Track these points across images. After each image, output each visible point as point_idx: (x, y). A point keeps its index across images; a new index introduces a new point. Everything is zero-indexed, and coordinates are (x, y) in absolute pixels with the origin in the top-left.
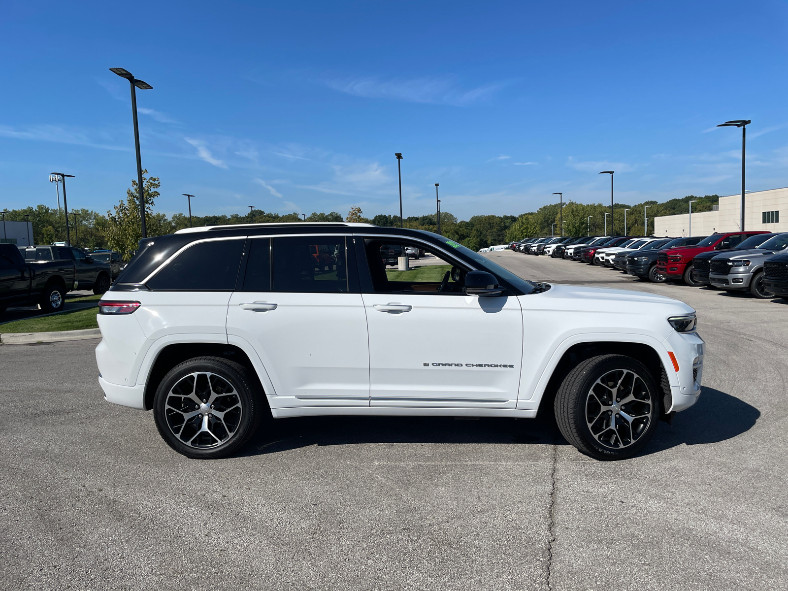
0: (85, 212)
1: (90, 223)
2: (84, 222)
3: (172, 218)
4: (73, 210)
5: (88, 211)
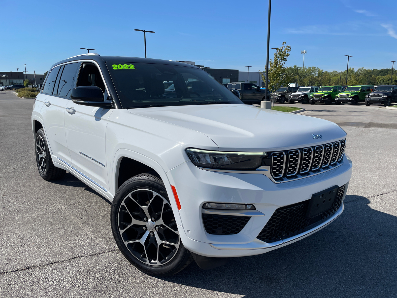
0: (314, 68)
1: (316, 74)
2: (313, 73)
3: (358, 70)
4: (309, 67)
5: (315, 68)
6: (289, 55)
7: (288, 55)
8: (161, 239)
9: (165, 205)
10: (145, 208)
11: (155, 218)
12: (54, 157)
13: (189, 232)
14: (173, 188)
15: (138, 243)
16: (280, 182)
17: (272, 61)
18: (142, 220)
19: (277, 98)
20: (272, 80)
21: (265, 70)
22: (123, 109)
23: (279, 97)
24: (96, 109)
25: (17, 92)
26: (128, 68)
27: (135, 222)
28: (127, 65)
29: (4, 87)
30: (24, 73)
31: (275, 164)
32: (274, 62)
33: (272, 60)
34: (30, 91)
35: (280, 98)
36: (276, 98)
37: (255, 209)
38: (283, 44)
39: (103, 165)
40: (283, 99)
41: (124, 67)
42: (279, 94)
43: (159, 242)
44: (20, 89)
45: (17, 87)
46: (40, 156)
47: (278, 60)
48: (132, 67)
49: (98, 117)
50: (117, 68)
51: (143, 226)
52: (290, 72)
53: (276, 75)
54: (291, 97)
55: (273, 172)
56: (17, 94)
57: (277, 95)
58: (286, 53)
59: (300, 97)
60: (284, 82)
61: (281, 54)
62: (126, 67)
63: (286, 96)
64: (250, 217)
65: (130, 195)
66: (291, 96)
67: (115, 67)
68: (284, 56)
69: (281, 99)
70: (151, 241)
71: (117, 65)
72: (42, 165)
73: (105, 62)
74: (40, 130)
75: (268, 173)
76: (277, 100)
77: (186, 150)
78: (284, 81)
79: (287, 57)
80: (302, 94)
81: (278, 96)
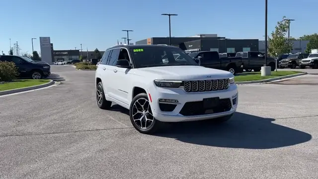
6: (289, 27)
8: (148, 118)
12: (106, 95)
15: (139, 120)
16: (188, 93)
17: (273, 33)
18: (141, 111)
21: (264, 40)
22: (136, 68)
24: (126, 69)
25: (75, 65)
27: (138, 112)
29: (65, 62)
30: (80, 51)
31: (186, 85)
34: (84, 64)
35: (291, 64)
38: (283, 18)
39: (127, 93)
43: (147, 119)
44: (77, 63)
45: (75, 62)
46: (99, 96)
47: (279, 32)
48: (142, 50)
49: (126, 72)
51: (141, 114)
55: (185, 89)
56: (75, 67)
58: (286, 25)
59: (310, 62)
61: (281, 27)
62: (139, 50)
64: (177, 105)
65: (137, 101)
66: (301, 62)
67: (135, 51)
68: (284, 28)
70: (143, 120)
71: (136, 49)
72: (100, 101)
73: (130, 48)
74: (100, 83)
77: (154, 81)
79: (287, 29)
80: (312, 60)
81: (289, 62)
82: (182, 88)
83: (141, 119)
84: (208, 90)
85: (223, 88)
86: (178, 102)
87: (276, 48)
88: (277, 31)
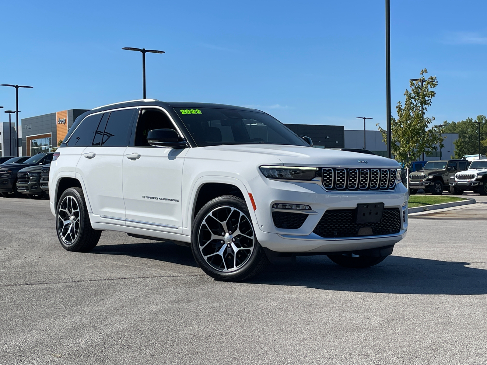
6: (435, 94)
7: (433, 94)
8: (238, 246)
9: (242, 216)
10: (224, 224)
11: (232, 232)
13: (263, 226)
14: (250, 195)
15: (217, 254)
16: (329, 191)
17: (402, 106)
18: (221, 235)
19: (426, 183)
20: (403, 142)
22: (198, 147)
23: (428, 180)
24: (168, 150)
26: (195, 113)
27: (214, 237)
28: (194, 111)
31: (325, 176)
32: (405, 107)
33: (401, 104)
35: (433, 184)
36: (423, 184)
37: (311, 209)
38: (422, 74)
39: (176, 201)
40: (438, 186)
41: (192, 112)
42: (430, 174)
43: (236, 249)
46: (66, 223)
47: (413, 104)
48: (199, 112)
49: (172, 156)
50: (185, 113)
51: (221, 240)
52: (469, 130)
53: (410, 133)
54: (456, 179)
55: (324, 183)
57: (425, 177)
58: (428, 90)
59: (474, 179)
60: (426, 147)
61: (418, 93)
62: (193, 112)
63: (445, 178)
64: (308, 215)
65: (210, 214)
66: (454, 178)
67: (183, 112)
68: (424, 96)
69: (435, 186)
70: (228, 251)
71: (185, 110)
72: (69, 232)
73: (173, 108)
74: (73, 189)
75: (320, 183)
76: (425, 186)
77: (259, 167)
78: (427, 145)
79: (430, 98)
80: (478, 174)
81: (426, 179)
82: (319, 181)
83: (221, 253)
84: (361, 188)
85: (388, 187)
86: (310, 208)
87: (408, 142)
88: (409, 103)
